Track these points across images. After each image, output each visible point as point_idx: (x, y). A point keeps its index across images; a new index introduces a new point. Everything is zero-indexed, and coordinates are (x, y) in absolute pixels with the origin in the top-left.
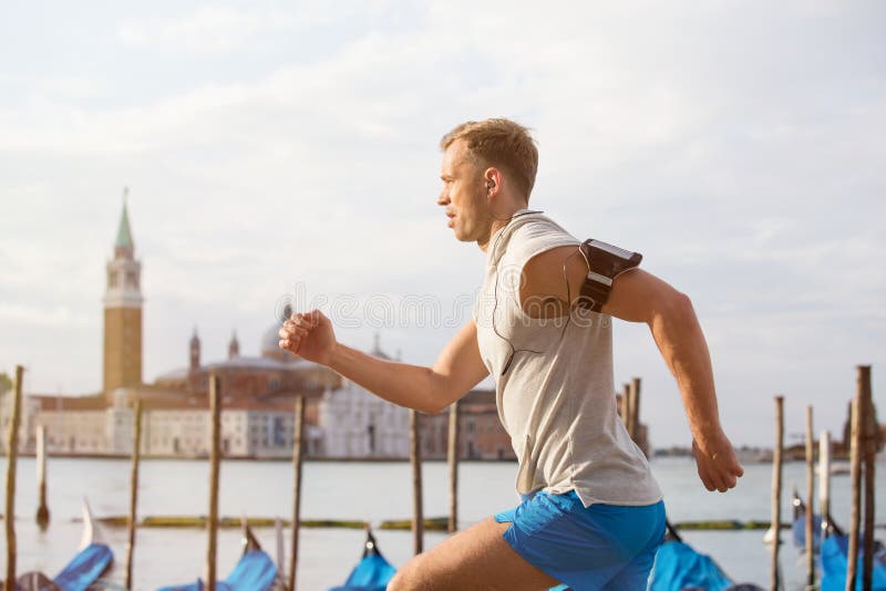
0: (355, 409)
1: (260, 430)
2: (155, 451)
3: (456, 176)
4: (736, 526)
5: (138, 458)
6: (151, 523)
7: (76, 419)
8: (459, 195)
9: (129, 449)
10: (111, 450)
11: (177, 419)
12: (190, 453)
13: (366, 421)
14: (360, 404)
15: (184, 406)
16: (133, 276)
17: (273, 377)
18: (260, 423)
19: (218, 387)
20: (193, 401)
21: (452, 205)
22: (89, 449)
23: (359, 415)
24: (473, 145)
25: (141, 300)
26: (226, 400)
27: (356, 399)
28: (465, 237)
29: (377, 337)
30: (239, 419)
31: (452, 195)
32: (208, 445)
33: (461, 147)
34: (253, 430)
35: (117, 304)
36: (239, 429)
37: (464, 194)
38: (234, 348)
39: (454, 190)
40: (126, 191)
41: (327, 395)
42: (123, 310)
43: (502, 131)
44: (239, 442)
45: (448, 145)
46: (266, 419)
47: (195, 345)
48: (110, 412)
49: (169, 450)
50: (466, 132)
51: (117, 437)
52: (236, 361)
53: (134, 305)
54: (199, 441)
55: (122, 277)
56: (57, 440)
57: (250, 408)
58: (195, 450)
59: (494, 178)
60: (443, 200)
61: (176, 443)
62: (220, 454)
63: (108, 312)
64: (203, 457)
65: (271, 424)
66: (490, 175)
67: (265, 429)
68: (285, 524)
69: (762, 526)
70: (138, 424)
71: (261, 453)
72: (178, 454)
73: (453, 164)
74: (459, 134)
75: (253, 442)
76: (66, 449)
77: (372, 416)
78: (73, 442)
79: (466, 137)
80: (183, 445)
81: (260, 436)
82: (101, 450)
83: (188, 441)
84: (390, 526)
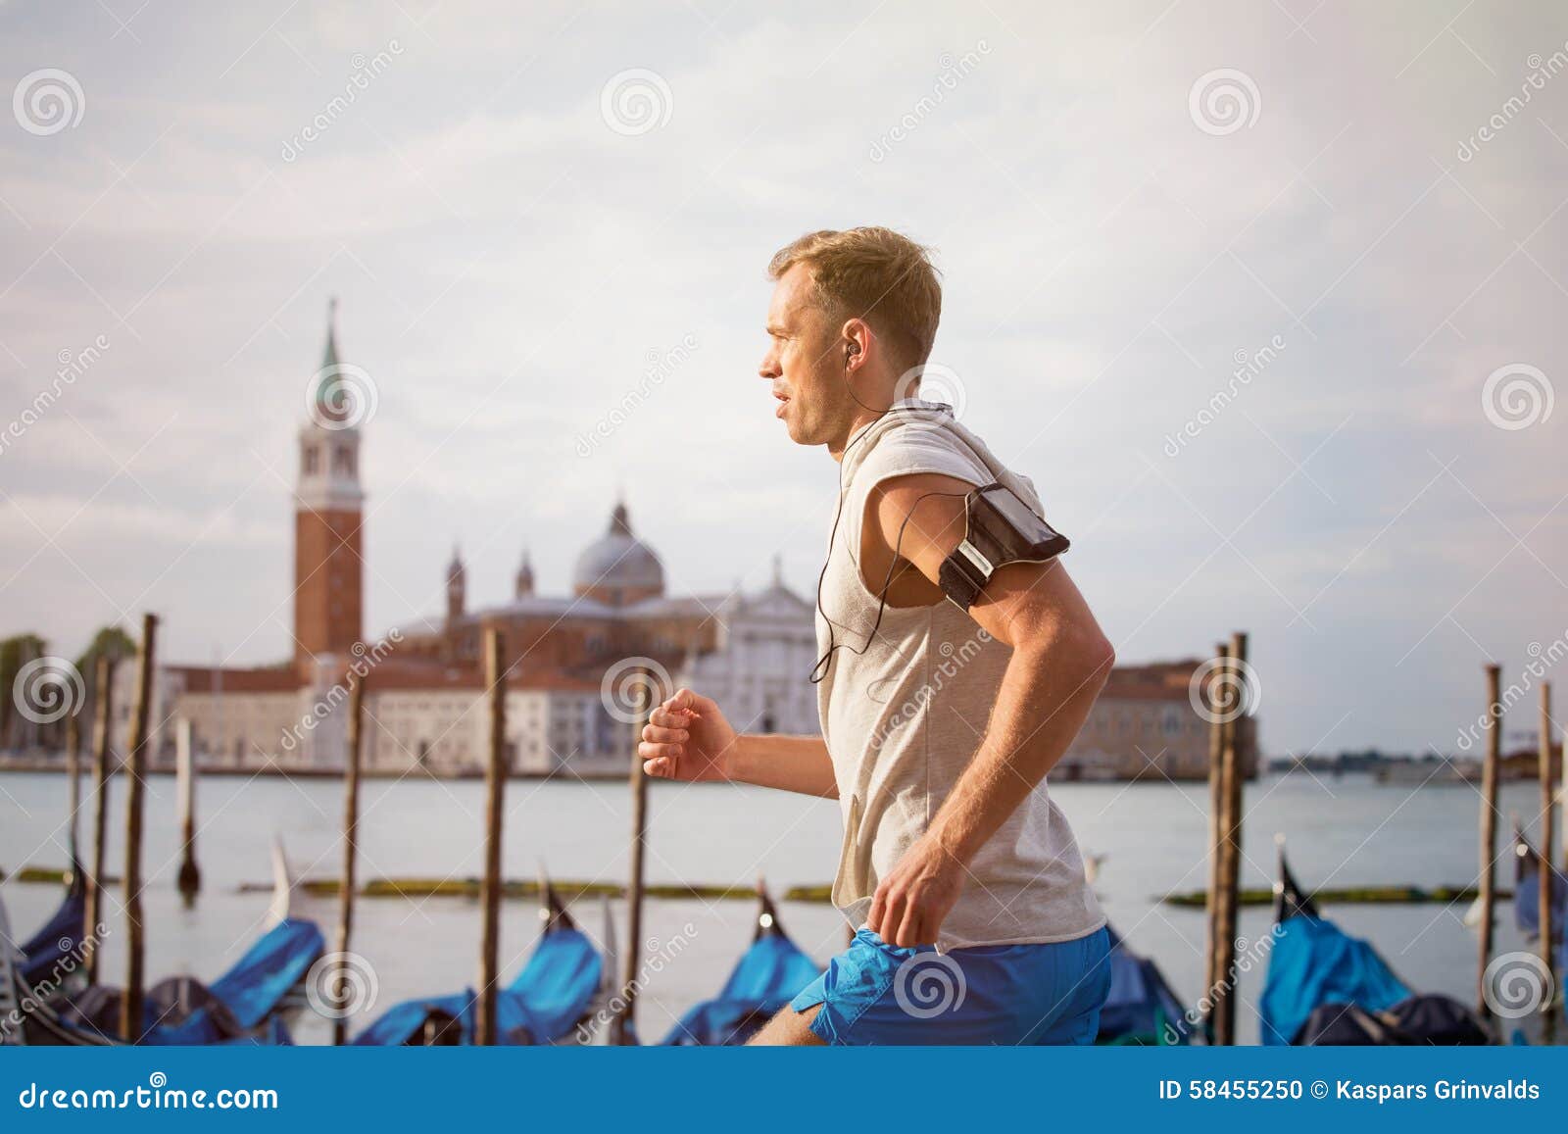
0: (739, 688)
1: (571, 726)
2: (385, 763)
3: (792, 329)
4: (1415, 897)
5: (357, 777)
6: (379, 890)
7: (247, 707)
8: (797, 362)
9: (341, 761)
10: (308, 762)
11: (426, 707)
12: (448, 768)
13: (758, 712)
14: (749, 680)
15: (436, 684)
16: (346, 453)
17: (594, 633)
18: (571, 714)
19: (500, 651)
20: (453, 675)
21: (784, 379)
22: (269, 761)
23: (746, 700)
24: (825, 277)
25: (360, 497)
26: (513, 673)
27: (740, 670)
28: (805, 438)
29: (777, 562)
30: (534, 706)
31: (786, 361)
32: (482, 753)
33: (804, 276)
34: (559, 726)
35: (318, 504)
36: (533, 724)
37: (805, 361)
38: (525, 580)
39: (789, 353)
40: (333, 304)
41: (690, 664)
42: (330, 515)
43: (878, 254)
44: (533, 748)
45: (782, 271)
46: (581, 706)
47: (457, 576)
48: (307, 695)
49: (412, 762)
50: (813, 250)
51: (319, 738)
52: (528, 605)
53: (347, 506)
54: (463, 746)
55: (326, 456)
56: (214, 744)
57: (551, 686)
58: (457, 761)
59: (858, 337)
60: (769, 369)
61: (423, 748)
62: (504, 768)
63: (303, 519)
64: (472, 775)
65: (589, 715)
66: (852, 332)
67: (580, 725)
68: (613, 892)
69: (1460, 896)
70: (358, 716)
71: (572, 766)
72: (427, 770)
73: (788, 308)
74: (801, 253)
75: (560, 748)
76: (228, 761)
77: (769, 702)
78: (240, 749)
79: (813, 259)
80: (434, 751)
81: (572, 736)
82: (291, 762)
83: (445, 746)
84: (804, 895)
